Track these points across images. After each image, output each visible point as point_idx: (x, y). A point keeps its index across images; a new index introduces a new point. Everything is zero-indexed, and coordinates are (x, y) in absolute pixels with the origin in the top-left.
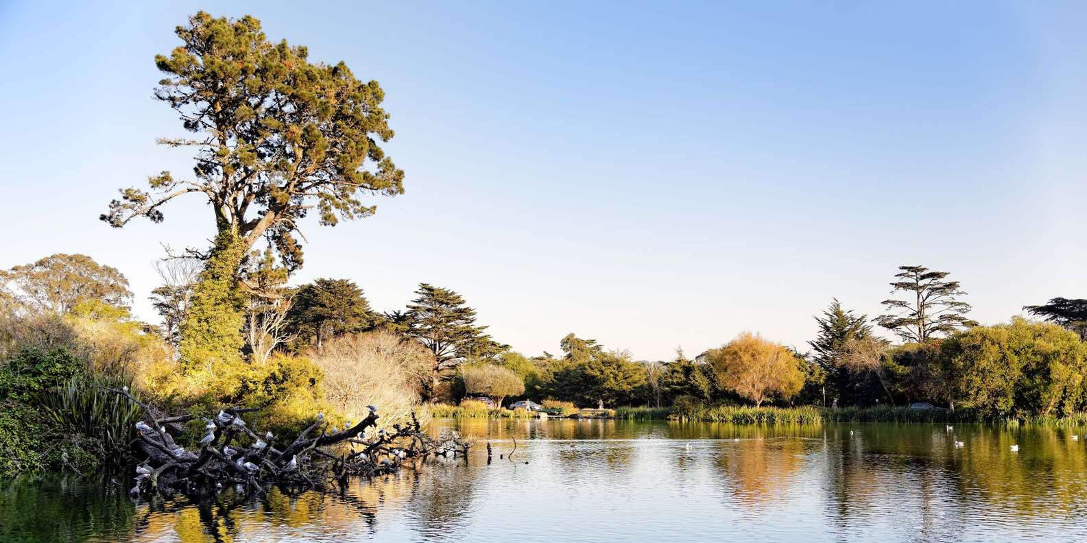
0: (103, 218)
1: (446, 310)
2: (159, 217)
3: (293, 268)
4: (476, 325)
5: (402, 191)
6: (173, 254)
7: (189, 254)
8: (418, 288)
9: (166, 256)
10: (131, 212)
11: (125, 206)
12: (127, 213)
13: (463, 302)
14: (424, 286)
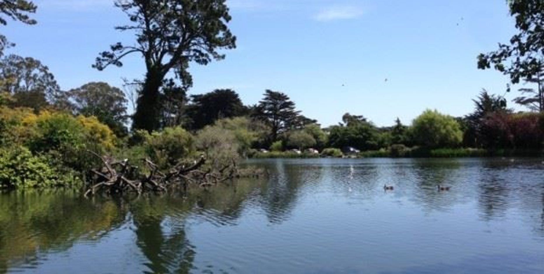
0: (93, 66)
1: (280, 103)
2: (120, 64)
3: (188, 86)
4: (295, 110)
5: (235, 47)
6: (128, 82)
7: (135, 82)
8: (265, 93)
9: (124, 83)
10: (106, 63)
11: (103, 60)
12: (105, 63)
13: (288, 99)
14: (268, 91)
